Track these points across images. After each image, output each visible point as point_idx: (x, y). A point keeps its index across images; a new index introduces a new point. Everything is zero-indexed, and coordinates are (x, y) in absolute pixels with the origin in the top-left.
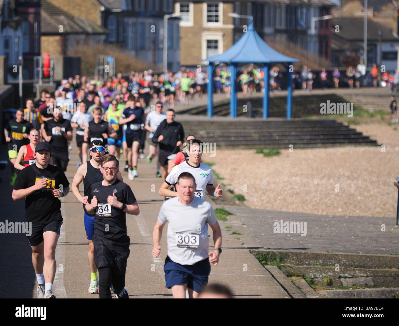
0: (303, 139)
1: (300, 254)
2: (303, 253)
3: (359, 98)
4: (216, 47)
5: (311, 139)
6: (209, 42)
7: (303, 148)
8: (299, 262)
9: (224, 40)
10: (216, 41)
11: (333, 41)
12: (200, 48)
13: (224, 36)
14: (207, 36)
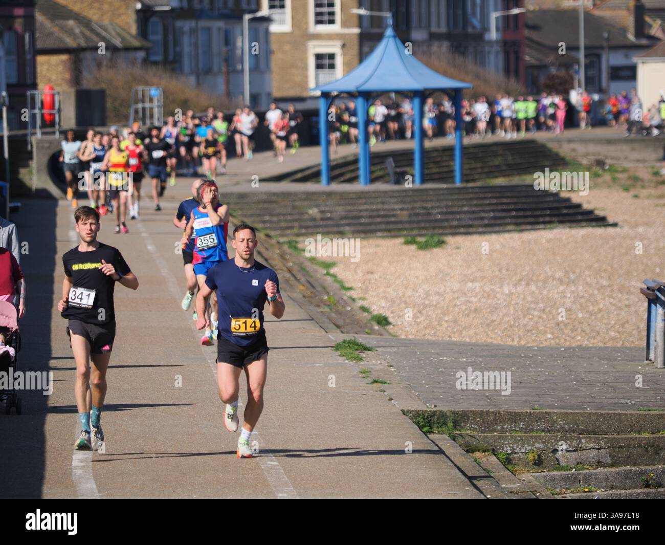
0: (482, 218)
1: (487, 414)
2: (491, 413)
3: (572, 146)
4: (332, 66)
5: (495, 218)
6: (319, 57)
7: (484, 233)
8: (485, 427)
9: (344, 55)
10: (332, 56)
11: (527, 50)
12: (305, 68)
13: (343, 46)
14: (315, 48)
